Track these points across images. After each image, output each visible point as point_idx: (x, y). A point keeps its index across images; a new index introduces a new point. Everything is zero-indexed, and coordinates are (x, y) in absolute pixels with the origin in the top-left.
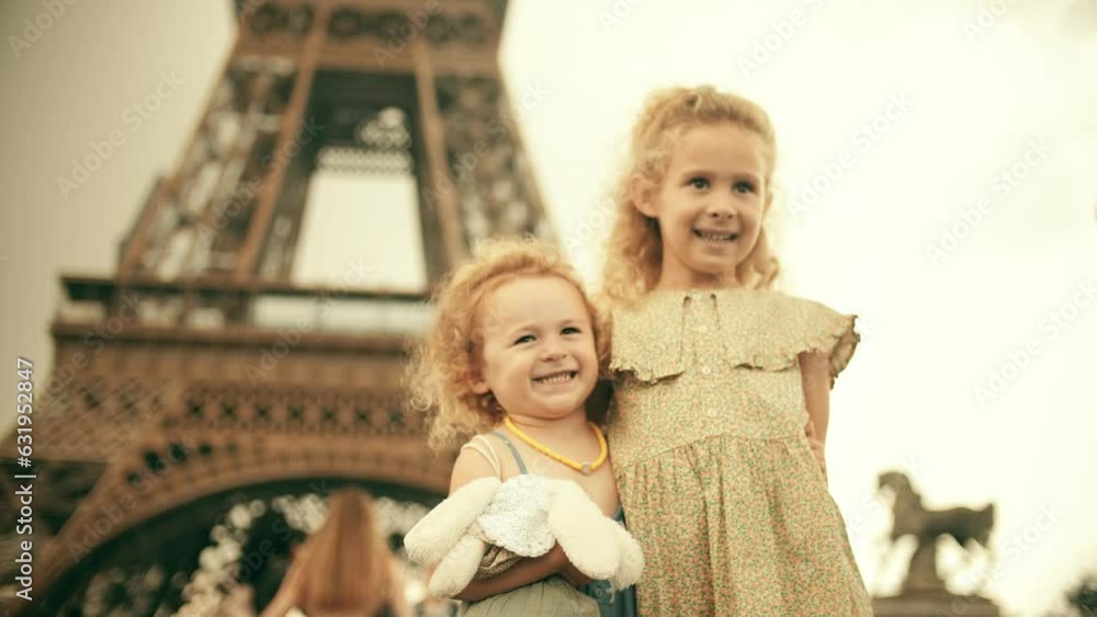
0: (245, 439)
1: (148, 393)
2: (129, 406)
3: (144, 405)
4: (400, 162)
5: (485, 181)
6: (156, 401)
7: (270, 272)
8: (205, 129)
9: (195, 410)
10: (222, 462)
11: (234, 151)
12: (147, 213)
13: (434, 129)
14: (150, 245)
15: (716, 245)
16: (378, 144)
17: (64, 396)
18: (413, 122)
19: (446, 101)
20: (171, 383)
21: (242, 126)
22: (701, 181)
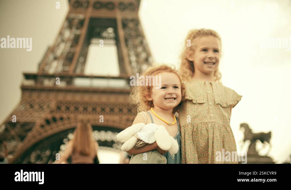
0: (72, 116)
1: (46, 104)
2: (41, 107)
3: (45, 107)
4: (112, 42)
5: (135, 47)
6: (48, 106)
7: (78, 71)
8: (61, 34)
9: (59, 108)
10: (66, 122)
11: (68, 40)
12: (46, 56)
13: (122, 33)
14: (46, 64)
15: (210, 66)
16: (107, 37)
17: (24, 105)
18: (116, 31)
19: (124, 26)
20: (52, 101)
21: (71, 33)
22: (205, 50)
